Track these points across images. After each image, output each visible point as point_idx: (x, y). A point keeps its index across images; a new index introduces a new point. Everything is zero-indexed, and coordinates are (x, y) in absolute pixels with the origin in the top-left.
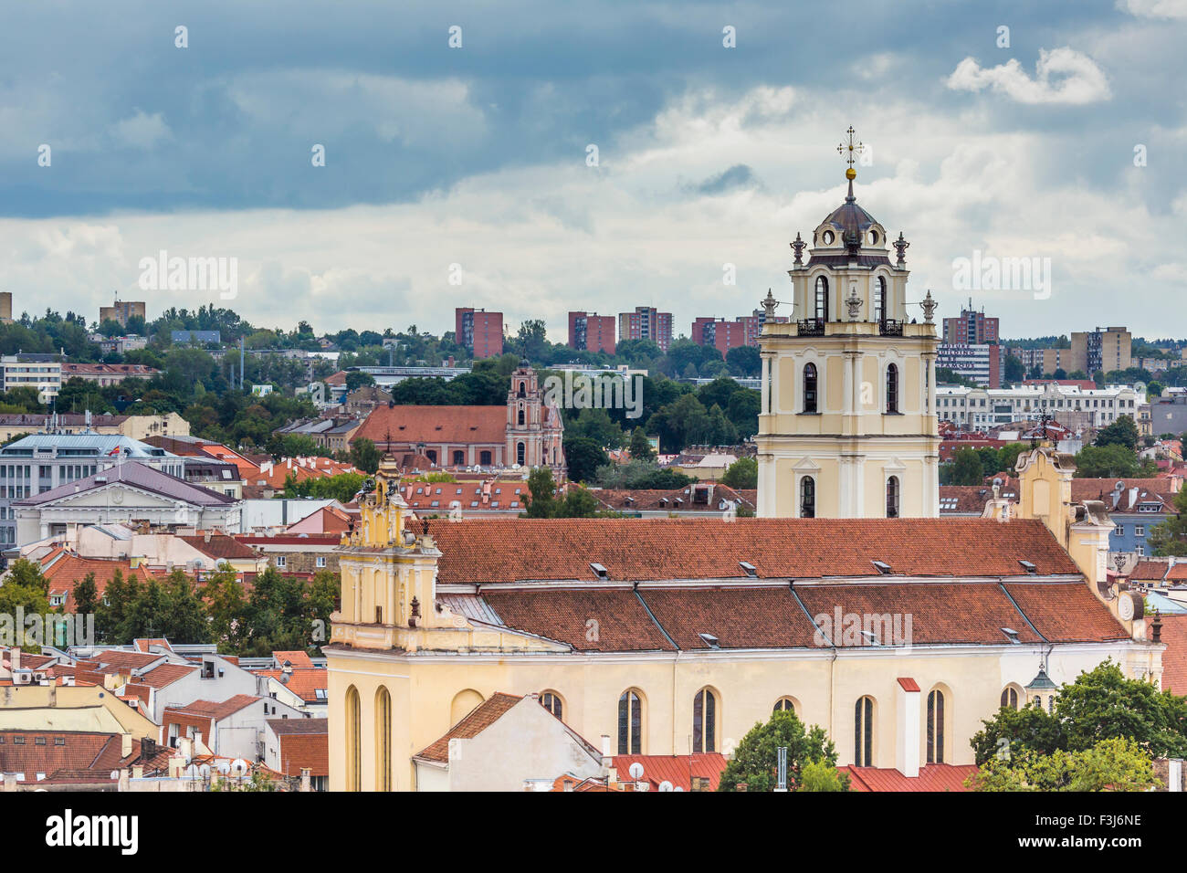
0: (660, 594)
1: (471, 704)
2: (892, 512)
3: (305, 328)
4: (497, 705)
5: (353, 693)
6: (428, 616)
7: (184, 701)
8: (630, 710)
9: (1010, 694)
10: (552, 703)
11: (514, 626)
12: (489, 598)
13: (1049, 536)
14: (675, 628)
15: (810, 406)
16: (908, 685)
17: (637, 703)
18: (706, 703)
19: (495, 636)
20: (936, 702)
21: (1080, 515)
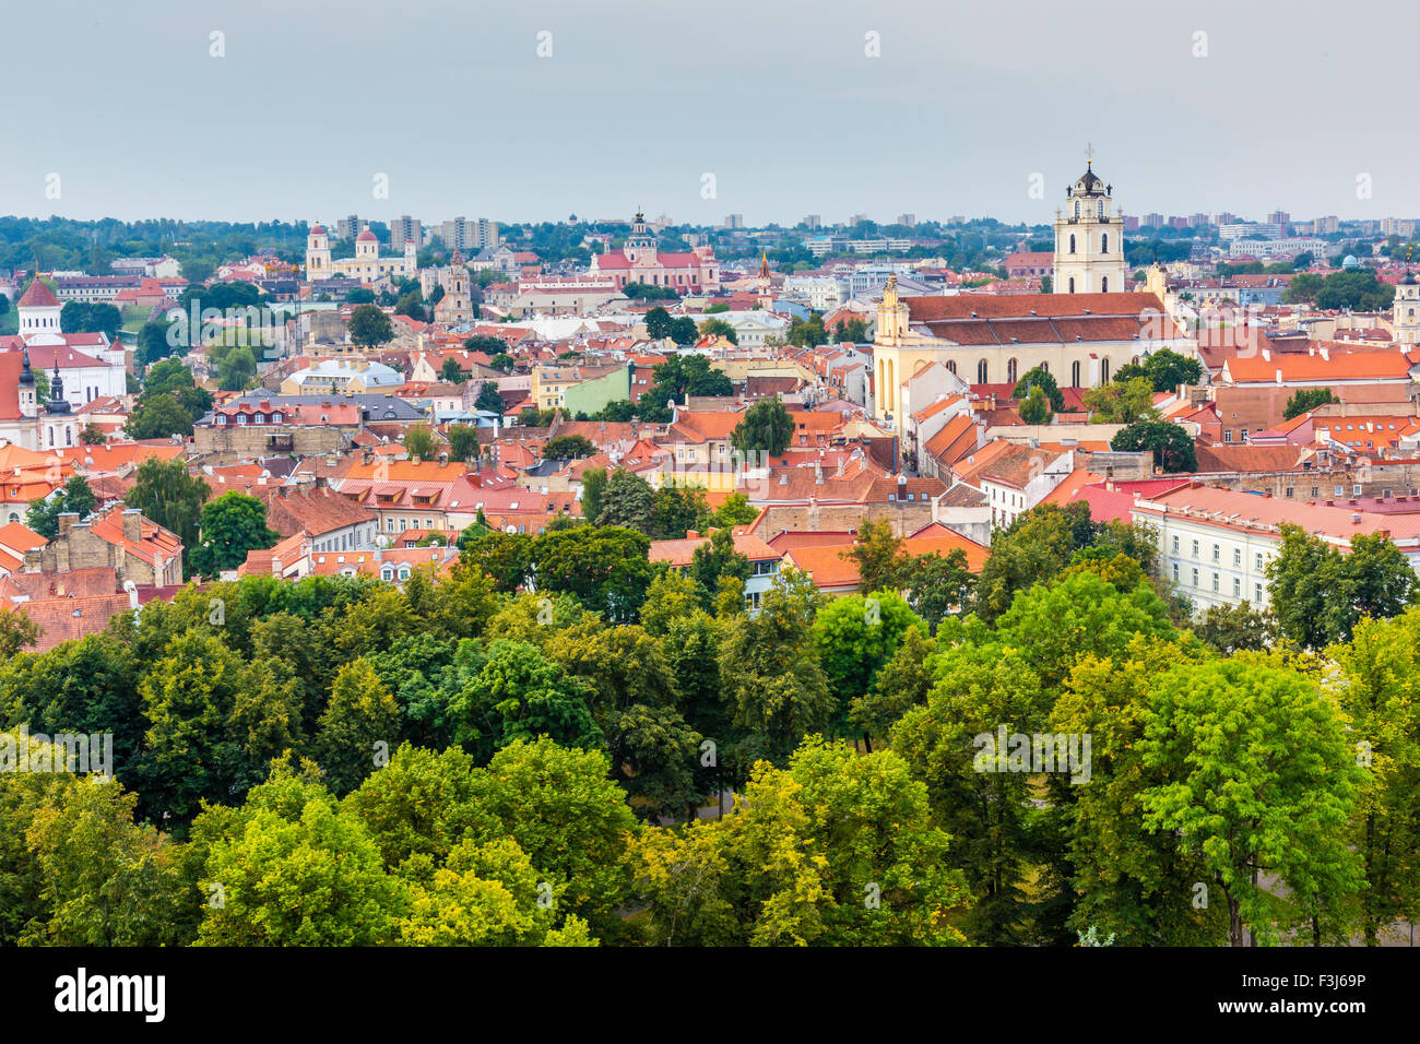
0: (997, 323)
1: (921, 365)
2: (1105, 290)
3: (1023, 225)
4: (931, 364)
5: (882, 362)
6: (906, 333)
7: (840, 365)
8: (983, 368)
9: (1136, 360)
10: (951, 366)
11: (938, 335)
12: (929, 326)
13: (1156, 298)
14: (1001, 337)
15: (1073, 251)
16: (1094, 356)
17: (985, 365)
18: (1013, 364)
19: (932, 340)
20: (1105, 363)
21: (1168, 291)
